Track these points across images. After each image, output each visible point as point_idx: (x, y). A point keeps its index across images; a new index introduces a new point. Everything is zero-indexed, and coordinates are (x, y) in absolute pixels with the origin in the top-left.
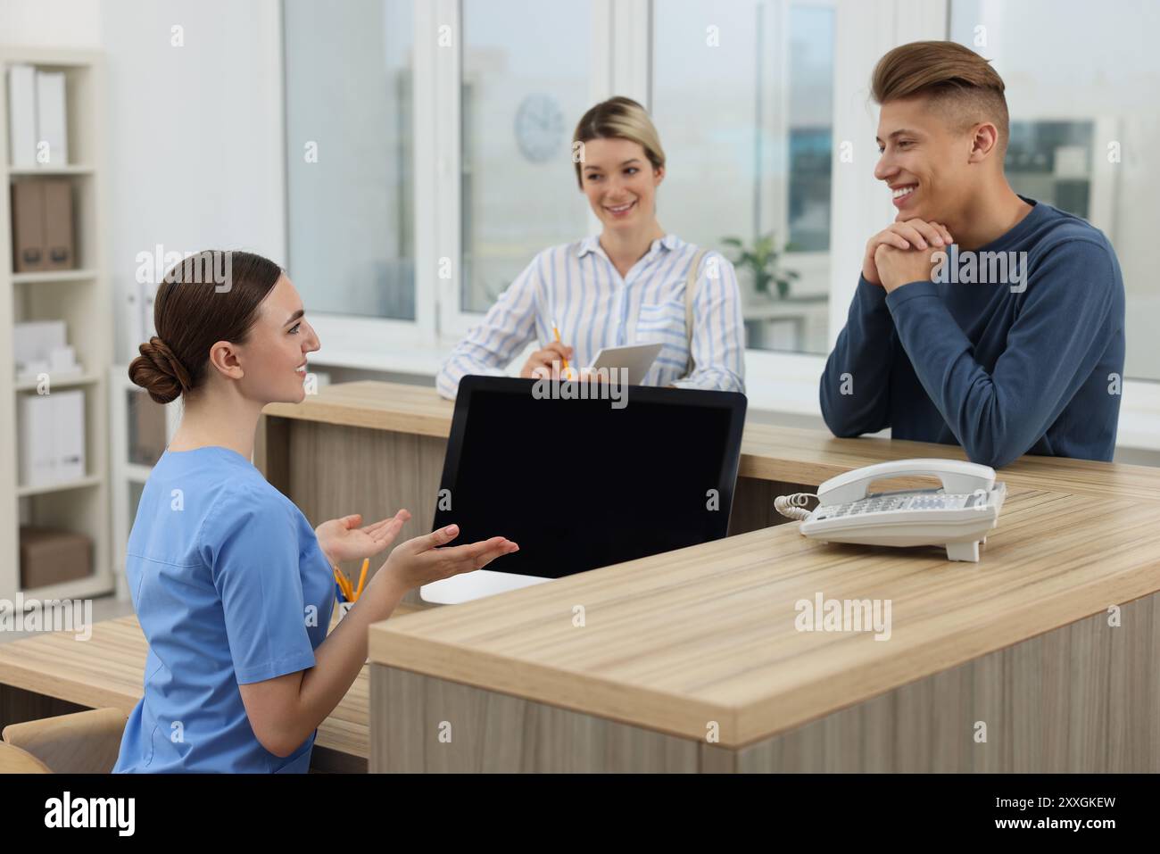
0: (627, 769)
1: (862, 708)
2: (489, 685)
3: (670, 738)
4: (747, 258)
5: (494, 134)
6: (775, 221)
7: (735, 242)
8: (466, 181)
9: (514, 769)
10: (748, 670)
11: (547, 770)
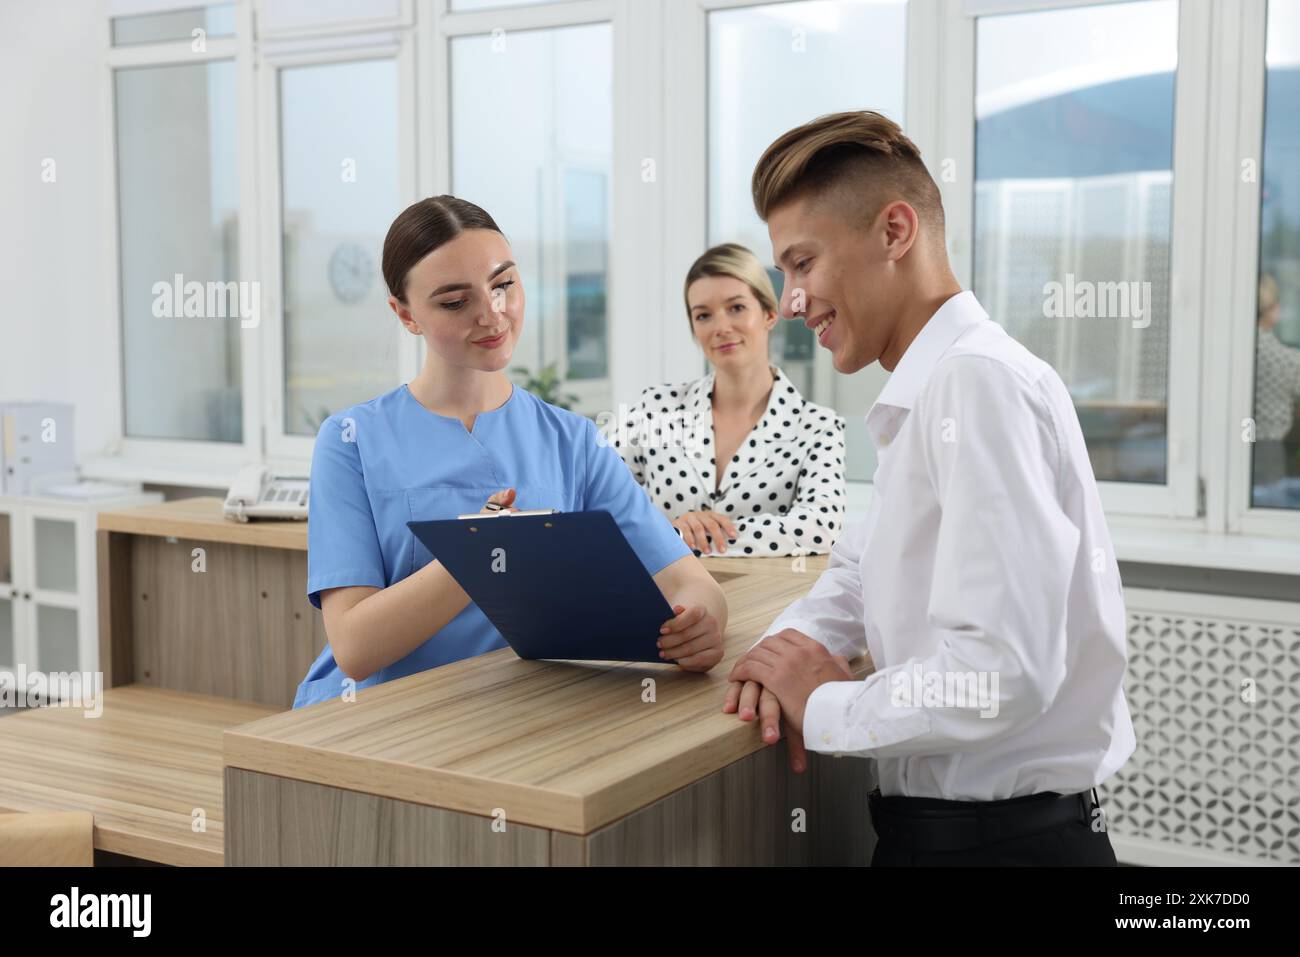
0: (480, 862)
1: (694, 789)
2: (343, 784)
3: (520, 827)
4: (533, 385)
5: (311, 282)
6: (557, 351)
7: (523, 371)
8: (287, 318)
9: (368, 862)
10: (591, 759)
11: (400, 863)
